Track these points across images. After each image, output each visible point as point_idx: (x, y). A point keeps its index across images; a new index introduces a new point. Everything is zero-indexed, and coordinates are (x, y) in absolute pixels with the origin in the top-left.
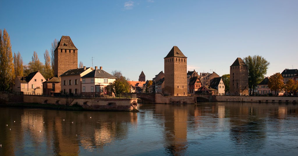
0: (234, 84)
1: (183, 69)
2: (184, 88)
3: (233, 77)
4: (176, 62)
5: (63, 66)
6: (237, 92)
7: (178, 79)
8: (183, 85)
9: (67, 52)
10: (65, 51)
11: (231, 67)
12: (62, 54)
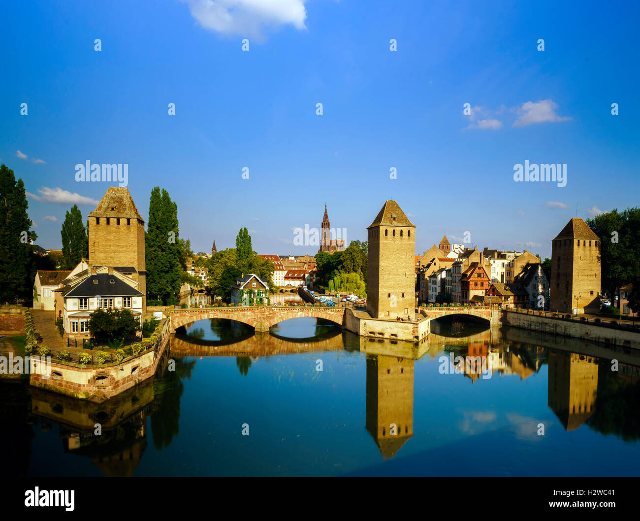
0: (560, 285)
1: (404, 253)
2: (407, 297)
3: (559, 267)
4: (386, 239)
5: (102, 255)
6: (565, 303)
7: (391, 277)
8: (403, 291)
9: (111, 224)
10: (106, 222)
11: (555, 242)
12: (100, 228)
